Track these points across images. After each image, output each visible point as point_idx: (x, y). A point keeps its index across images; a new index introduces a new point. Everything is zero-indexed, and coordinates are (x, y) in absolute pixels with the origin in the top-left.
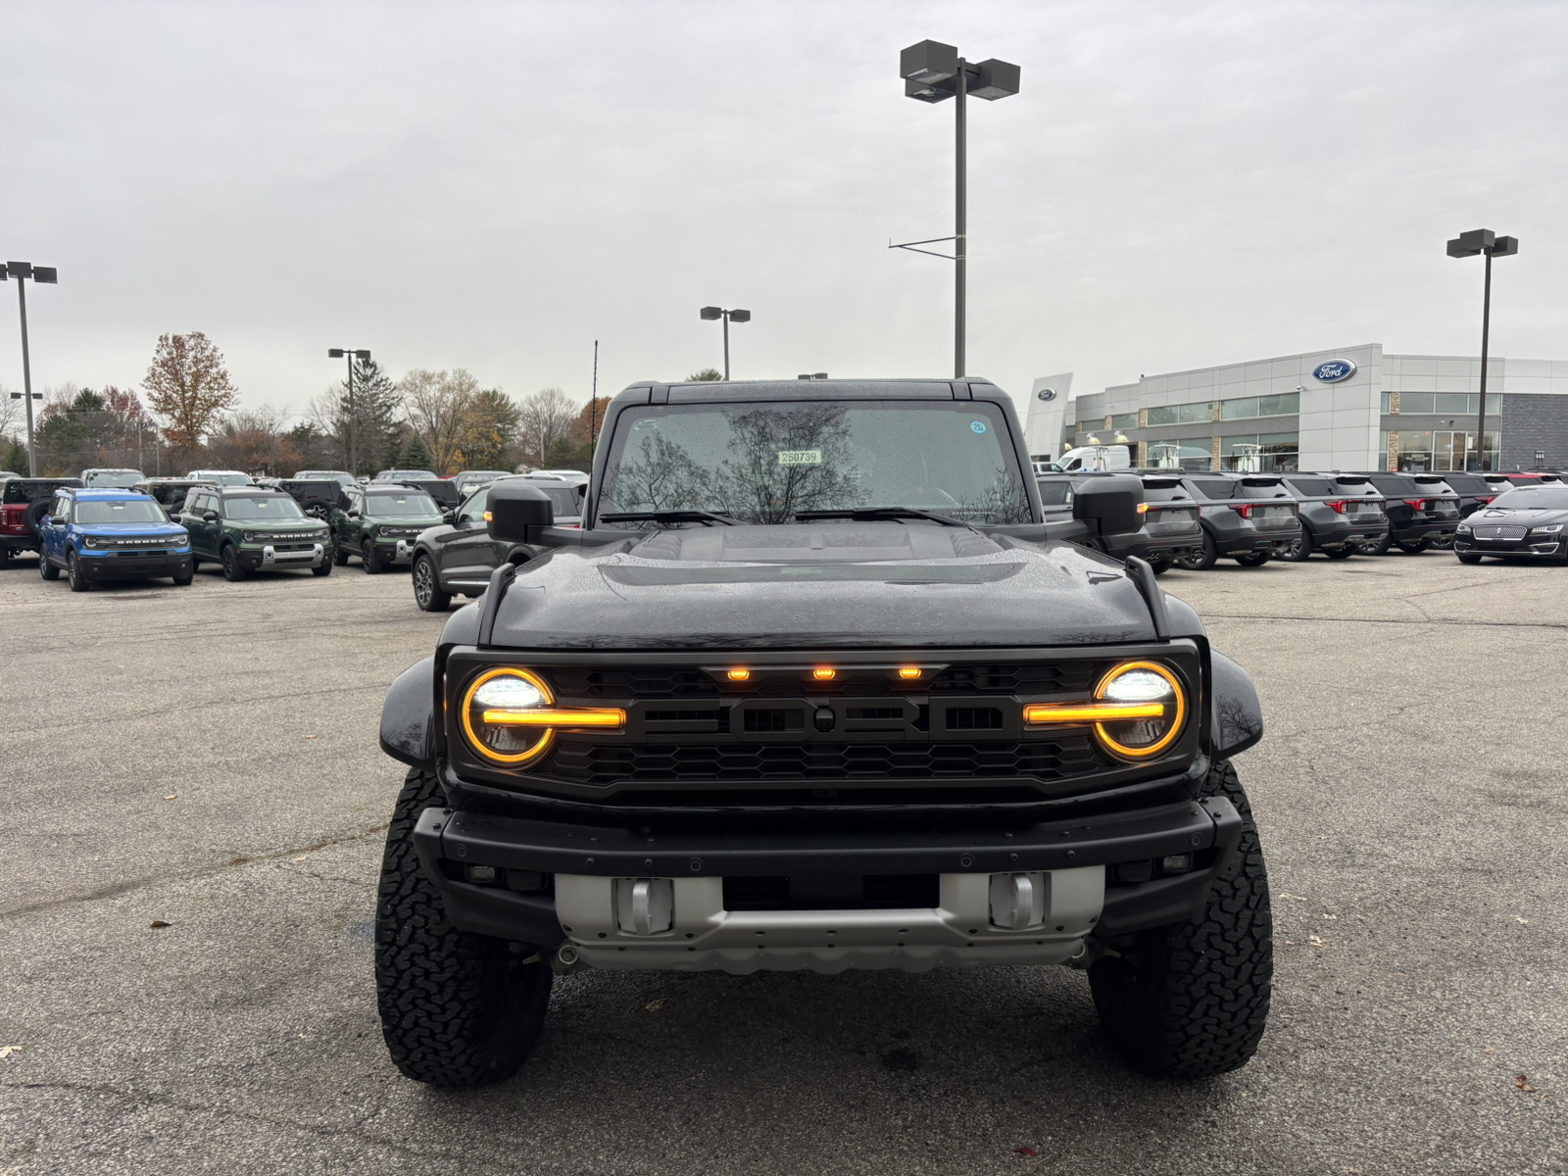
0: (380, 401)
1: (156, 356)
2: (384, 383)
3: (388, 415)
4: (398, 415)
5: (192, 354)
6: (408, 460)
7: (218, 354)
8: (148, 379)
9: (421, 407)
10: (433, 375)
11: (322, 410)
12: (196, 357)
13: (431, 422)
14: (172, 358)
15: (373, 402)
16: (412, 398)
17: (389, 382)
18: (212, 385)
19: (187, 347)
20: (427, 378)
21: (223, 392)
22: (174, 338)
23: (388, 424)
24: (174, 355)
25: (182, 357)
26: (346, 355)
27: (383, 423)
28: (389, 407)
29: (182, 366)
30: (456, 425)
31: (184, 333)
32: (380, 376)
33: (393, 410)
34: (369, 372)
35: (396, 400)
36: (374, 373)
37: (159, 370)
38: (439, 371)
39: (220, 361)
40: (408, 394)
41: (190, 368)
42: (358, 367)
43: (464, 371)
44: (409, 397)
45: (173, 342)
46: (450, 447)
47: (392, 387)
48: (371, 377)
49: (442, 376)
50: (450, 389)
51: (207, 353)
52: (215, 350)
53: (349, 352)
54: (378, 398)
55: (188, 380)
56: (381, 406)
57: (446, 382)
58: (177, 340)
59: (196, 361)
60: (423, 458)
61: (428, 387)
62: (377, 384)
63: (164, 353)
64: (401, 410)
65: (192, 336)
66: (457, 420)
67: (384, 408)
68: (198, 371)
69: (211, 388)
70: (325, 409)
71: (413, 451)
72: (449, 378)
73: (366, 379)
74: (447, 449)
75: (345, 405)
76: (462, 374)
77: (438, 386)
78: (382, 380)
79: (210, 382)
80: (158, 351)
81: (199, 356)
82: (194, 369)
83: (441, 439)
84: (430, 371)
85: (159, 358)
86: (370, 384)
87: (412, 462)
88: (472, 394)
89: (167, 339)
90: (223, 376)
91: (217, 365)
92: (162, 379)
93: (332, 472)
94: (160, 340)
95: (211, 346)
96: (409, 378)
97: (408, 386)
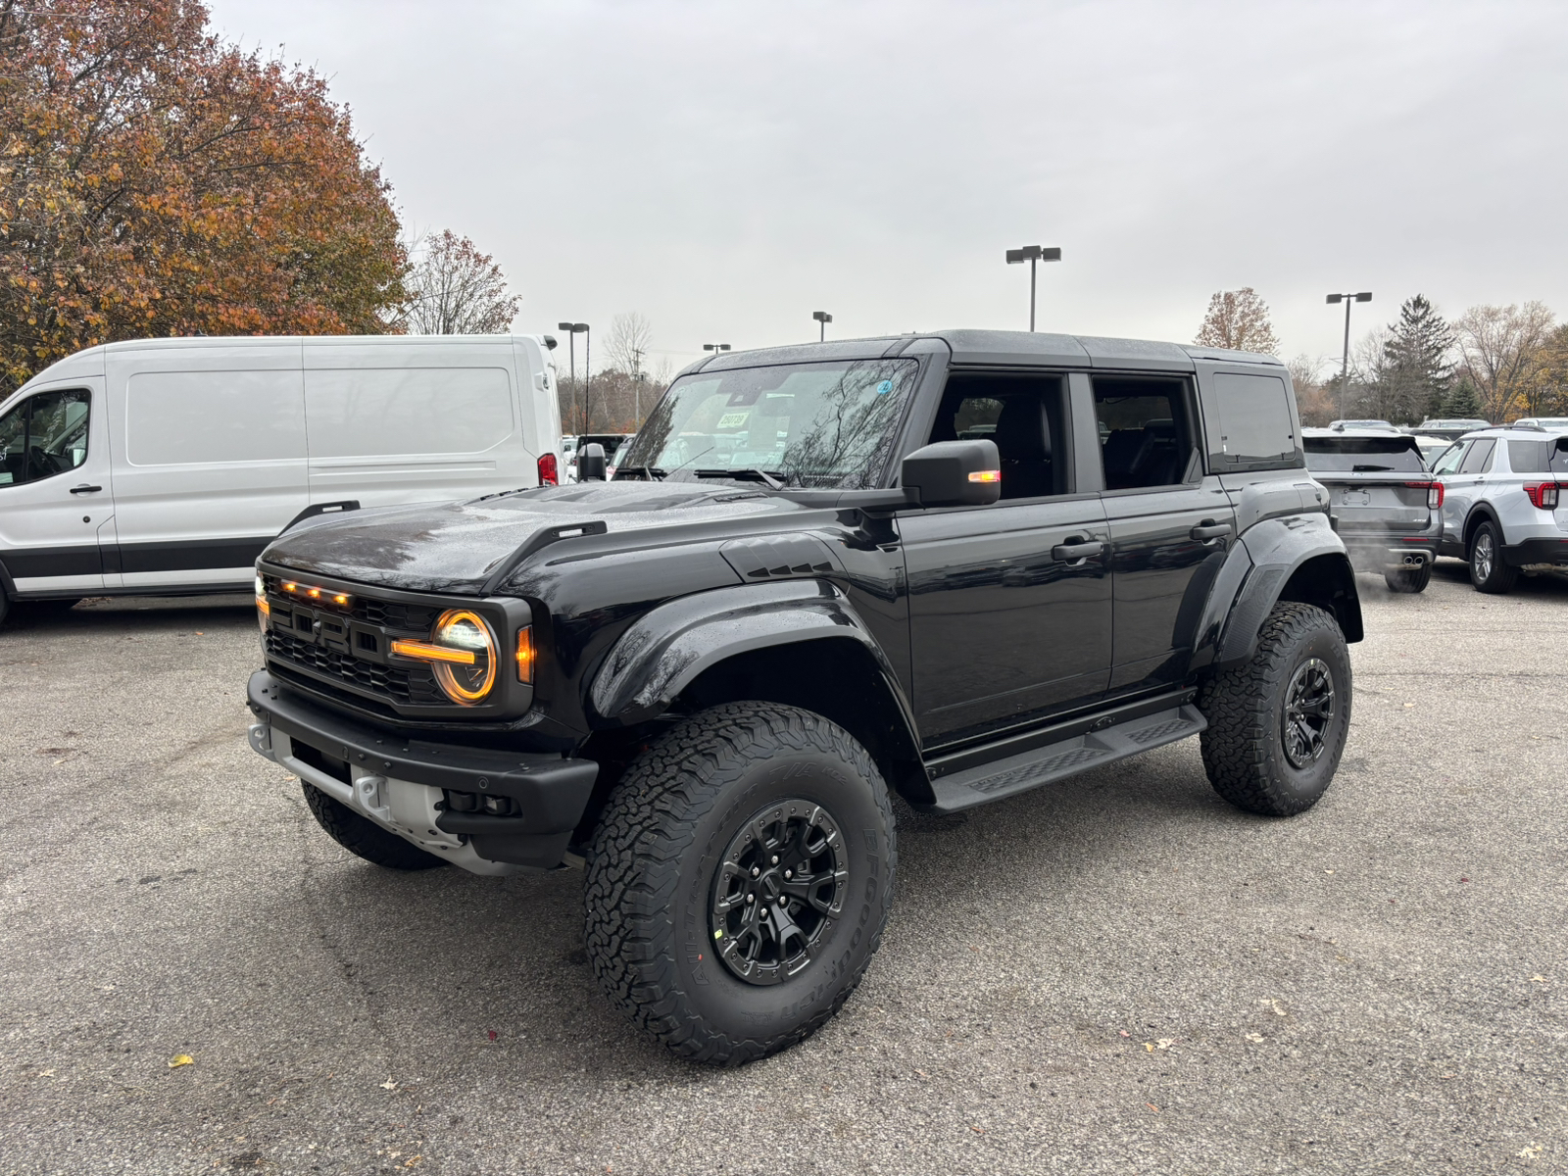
0: (1430, 343)
1: (1208, 314)
2: (1436, 323)
3: (1437, 358)
4: (1452, 357)
5: (1240, 309)
6: (1452, 407)
7: (1264, 307)
8: (1200, 335)
9: (1481, 347)
10: (1499, 310)
11: (1358, 356)
12: (1243, 312)
13: (1491, 365)
14: (1222, 315)
15: (1421, 345)
16: (1469, 338)
17: (1442, 322)
18: (1255, 337)
19: (1236, 303)
20: (1491, 315)
21: (1265, 343)
22: (1226, 295)
23: (1436, 368)
24: (1224, 312)
25: (1231, 312)
26: (1344, 300)
27: (1432, 367)
28: (1439, 350)
29: (1230, 321)
30: (1521, 366)
31: (1234, 289)
32: (1433, 316)
33: (1444, 352)
34: (1420, 312)
35: (1448, 341)
36: (1426, 312)
37: (1210, 326)
38: (1507, 306)
39: (1265, 313)
40: (1464, 333)
41: (1237, 323)
42: (1407, 309)
43: (1539, 303)
44: (1467, 337)
45: (1225, 299)
46: (1511, 391)
47: (1446, 326)
48: (1423, 317)
49: (1510, 311)
50: (1516, 325)
51: (1253, 307)
52: (1261, 304)
53: (1349, 296)
54: (1427, 341)
55: (1234, 334)
56: (1429, 349)
57: (1514, 317)
58: (1228, 296)
59: (1244, 315)
60: (1470, 405)
61: (1491, 324)
62: (1428, 326)
63: (1216, 309)
64: (1457, 352)
65: (1241, 292)
66: (1522, 361)
67: (1435, 351)
68: (1244, 325)
69: (1254, 341)
70: (1362, 355)
71: (1460, 397)
72: (1518, 313)
73: (1415, 321)
74: (1507, 393)
75: (1389, 349)
76: (1536, 307)
77: (1503, 323)
78: (1434, 321)
79: (1254, 335)
80: (1211, 309)
81: (1246, 311)
82: (1240, 324)
83: (1499, 383)
84: (1495, 306)
85: (1211, 315)
86: (1420, 326)
87: (1456, 410)
88: (1548, 329)
89: (1219, 297)
90: (1266, 329)
91: (1263, 317)
92: (1212, 335)
93: (1368, 421)
94: (1214, 298)
95: (1258, 300)
96: (1469, 316)
97: (1466, 324)
